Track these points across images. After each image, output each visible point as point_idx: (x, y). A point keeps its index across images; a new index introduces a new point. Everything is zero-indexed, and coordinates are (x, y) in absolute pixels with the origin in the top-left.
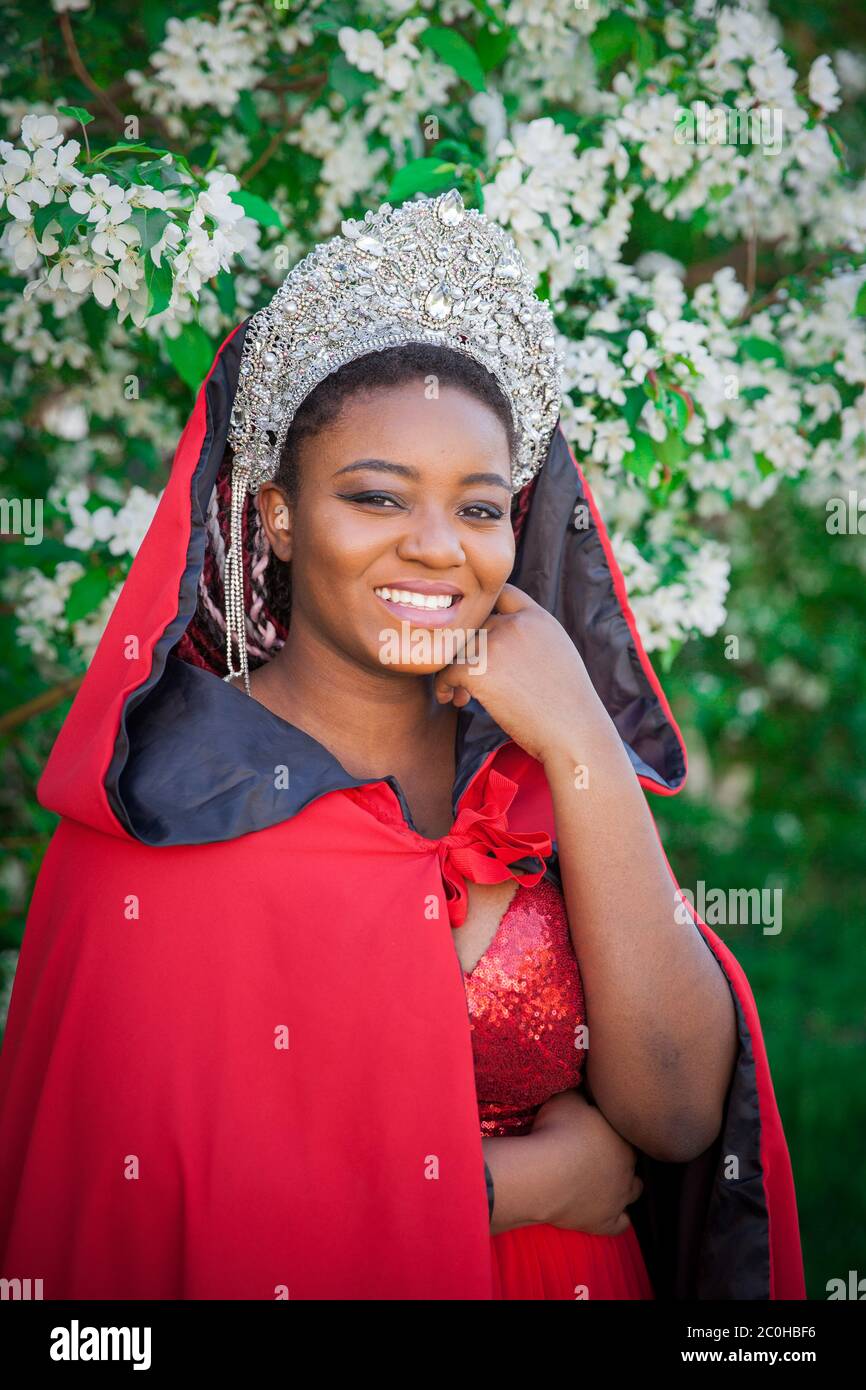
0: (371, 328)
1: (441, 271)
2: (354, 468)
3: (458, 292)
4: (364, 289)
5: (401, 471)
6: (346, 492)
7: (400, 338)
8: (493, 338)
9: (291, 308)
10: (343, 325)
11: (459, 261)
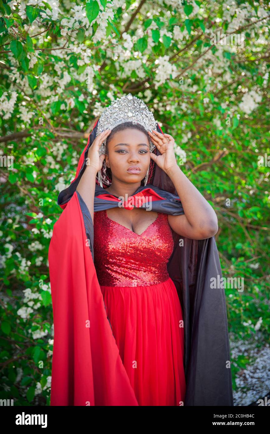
0: (118, 121)
1: (130, 108)
2: (117, 145)
3: (134, 112)
4: (116, 114)
5: (126, 145)
6: (117, 150)
7: (123, 121)
8: (142, 119)
9: (103, 120)
10: (113, 121)
11: (133, 106)
